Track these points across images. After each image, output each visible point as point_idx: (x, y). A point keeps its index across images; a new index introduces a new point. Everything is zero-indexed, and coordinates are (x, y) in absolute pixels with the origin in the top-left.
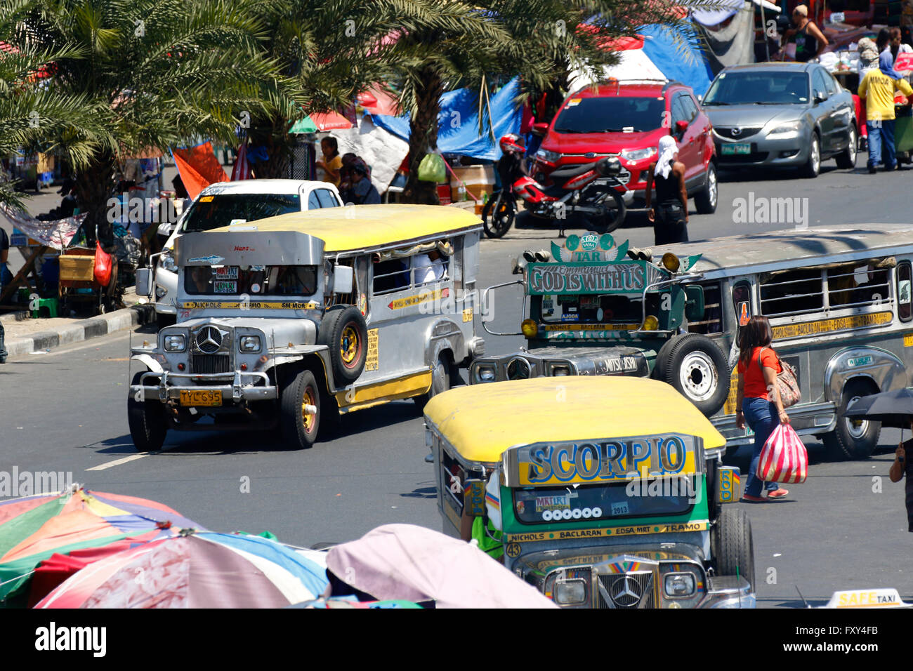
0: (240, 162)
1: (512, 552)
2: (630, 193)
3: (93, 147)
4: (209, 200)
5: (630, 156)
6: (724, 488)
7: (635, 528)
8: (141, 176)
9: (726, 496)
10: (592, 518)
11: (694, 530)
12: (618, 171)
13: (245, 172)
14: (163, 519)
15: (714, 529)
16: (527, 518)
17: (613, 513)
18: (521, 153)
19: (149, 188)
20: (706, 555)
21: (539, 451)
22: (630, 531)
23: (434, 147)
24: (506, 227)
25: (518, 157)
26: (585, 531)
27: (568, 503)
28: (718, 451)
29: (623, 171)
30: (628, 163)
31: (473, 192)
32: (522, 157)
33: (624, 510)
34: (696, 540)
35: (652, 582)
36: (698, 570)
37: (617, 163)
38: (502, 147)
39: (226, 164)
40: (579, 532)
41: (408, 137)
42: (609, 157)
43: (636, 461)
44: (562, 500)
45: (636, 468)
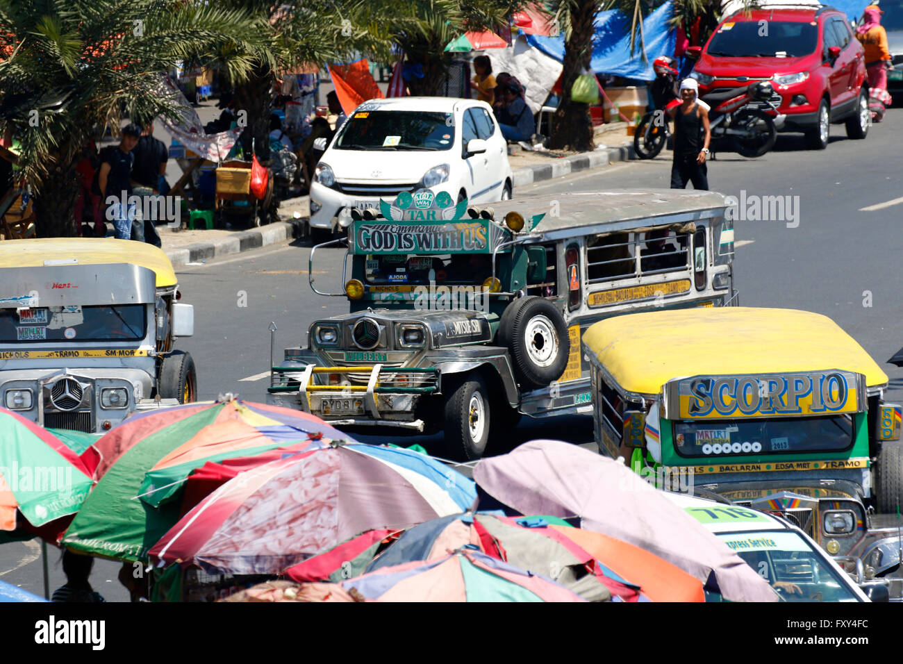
0: (395, 79)
2: (781, 117)
3: (251, 62)
4: (364, 116)
5: (783, 80)
6: (886, 426)
7: (795, 464)
8: (298, 91)
9: (887, 434)
10: (752, 453)
11: (854, 467)
12: (770, 95)
13: (401, 90)
14: (314, 431)
15: (874, 466)
16: (687, 451)
17: (773, 449)
18: (674, 76)
19: (305, 102)
20: (866, 493)
21: (703, 385)
22: (789, 467)
23: (588, 68)
24: (658, 149)
25: (671, 80)
26: (745, 466)
27: (728, 437)
28: (881, 389)
29: (775, 95)
30: (780, 88)
31: (626, 113)
32: (675, 80)
33: (784, 445)
34: (855, 477)
35: (811, 521)
36: (858, 508)
37: (769, 87)
38: (656, 70)
39: (382, 81)
40: (739, 466)
41: (561, 57)
42: (761, 81)
43: (798, 397)
44: (723, 434)
45: (797, 404)
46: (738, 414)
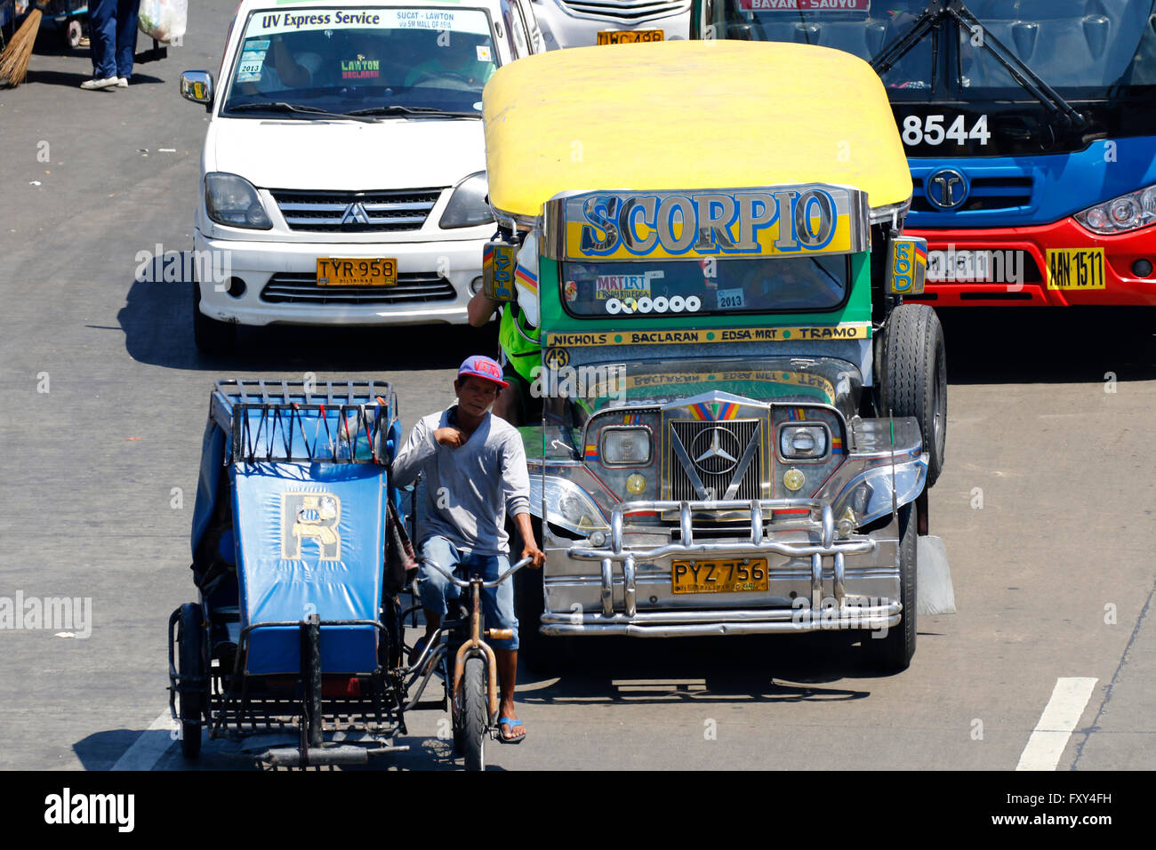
1: (555, 362)
6: (900, 270)
7: (752, 331)
9: (902, 284)
10: (685, 313)
11: (847, 337)
15: (878, 336)
16: (586, 308)
17: (719, 307)
20: (865, 378)
21: (603, 206)
22: (744, 336)
26: (672, 333)
27: (647, 287)
28: (894, 211)
33: (736, 300)
34: (850, 353)
35: (758, 435)
36: (834, 419)
40: (663, 335)
43: (755, 228)
44: (639, 282)
45: (755, 239)
46: (659, 254)
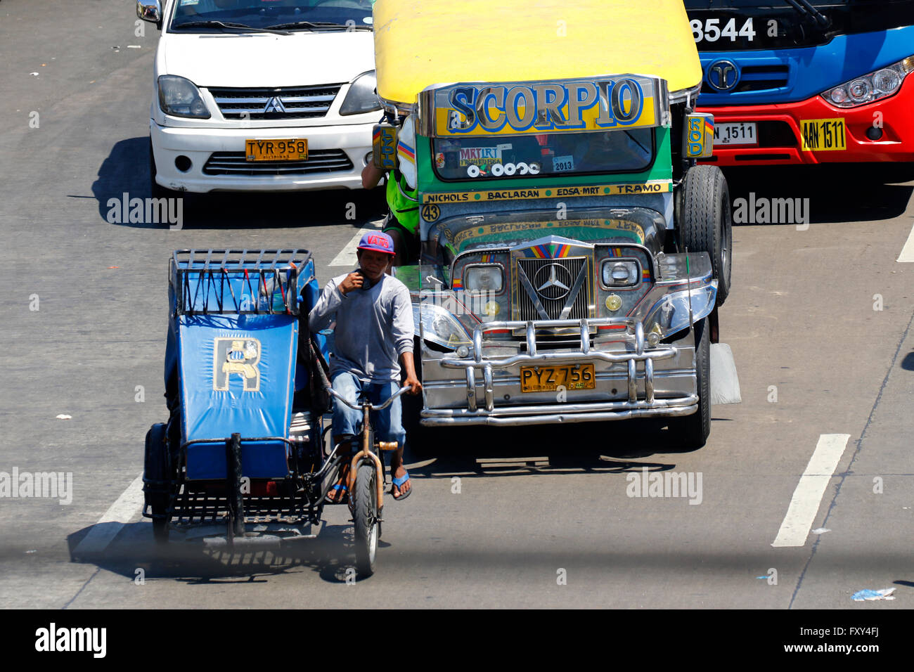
1: (429, 216)
6: (693, 139)
7: (580, 189)
9: (695, 150)
10: (528, 176)
11: (654, 191)
15: (678, 190)
16: (453, 174)
17: (555, 170)
20: (668, 223)
21: (464, 95)
22: (574, 193)
26: (519, 191)
27: (499, 156)
28: (688, 94)
33: (568, 165)
34: (656, 204)
35: (585, 268)
36: (643, 255)
40: (512, 192)
43: (581, 109)
44: (493, 152)
45: (580, 117)
46: (507, 131)
